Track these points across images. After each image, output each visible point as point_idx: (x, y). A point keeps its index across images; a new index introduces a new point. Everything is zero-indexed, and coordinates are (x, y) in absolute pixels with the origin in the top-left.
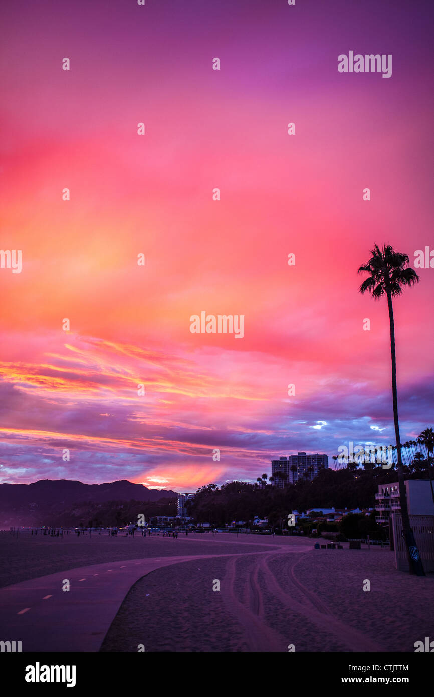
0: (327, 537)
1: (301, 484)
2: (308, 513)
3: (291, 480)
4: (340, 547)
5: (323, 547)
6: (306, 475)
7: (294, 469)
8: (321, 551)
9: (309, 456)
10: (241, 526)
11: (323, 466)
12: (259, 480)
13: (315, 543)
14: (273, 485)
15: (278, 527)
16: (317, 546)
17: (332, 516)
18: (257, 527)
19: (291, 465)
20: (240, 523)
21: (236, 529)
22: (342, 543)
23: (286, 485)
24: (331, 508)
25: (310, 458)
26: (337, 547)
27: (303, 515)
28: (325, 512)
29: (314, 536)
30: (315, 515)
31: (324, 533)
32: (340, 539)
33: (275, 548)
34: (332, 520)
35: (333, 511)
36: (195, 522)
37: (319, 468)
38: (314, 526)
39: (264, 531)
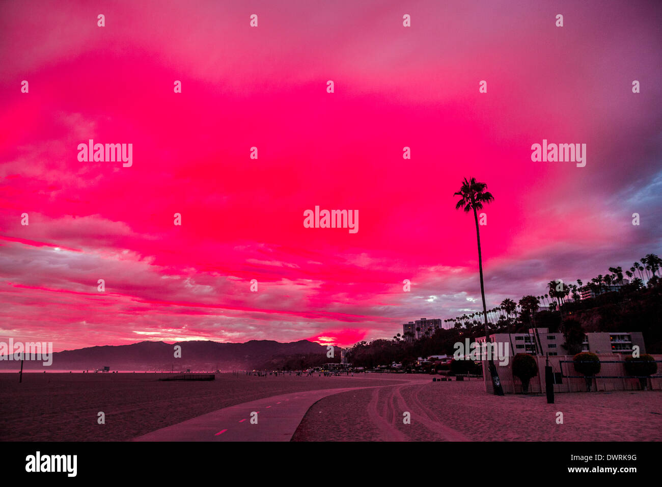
0: (441, 374)
1: (423, 339)
2: (429, 358)
3: (417, 337)
4: (450, 380)
5: (439, 380)
6: (427, 333)
7: (418, 329)
8: (437, 383)
9: (428, 320)
10: (384, 368)
11: (438, 327)
12: (395, 337)
13: (433, 378)
14: (405, 340)
15: (408, 368)
16: (434, 380)
17: (444, 360)
18: (394, 369)
19: (416, 326)
20: (383, 366)
21: (381, 371)
22: (451, 378)
23: (413, 340)
24: (444, 355)
25: (429, 321)
26: (447, 380)
27: (425, 359)
28: (440, 357)
29: (433, 373)
30: (433, 360)
31: (439, 371)
32: (450, 374)
33: (407, 382)
34: (445, 363)
35: (445, 356)
36: (352, 366)
37: (435, 328)
38: (433, 367)
39: (399, 371)
